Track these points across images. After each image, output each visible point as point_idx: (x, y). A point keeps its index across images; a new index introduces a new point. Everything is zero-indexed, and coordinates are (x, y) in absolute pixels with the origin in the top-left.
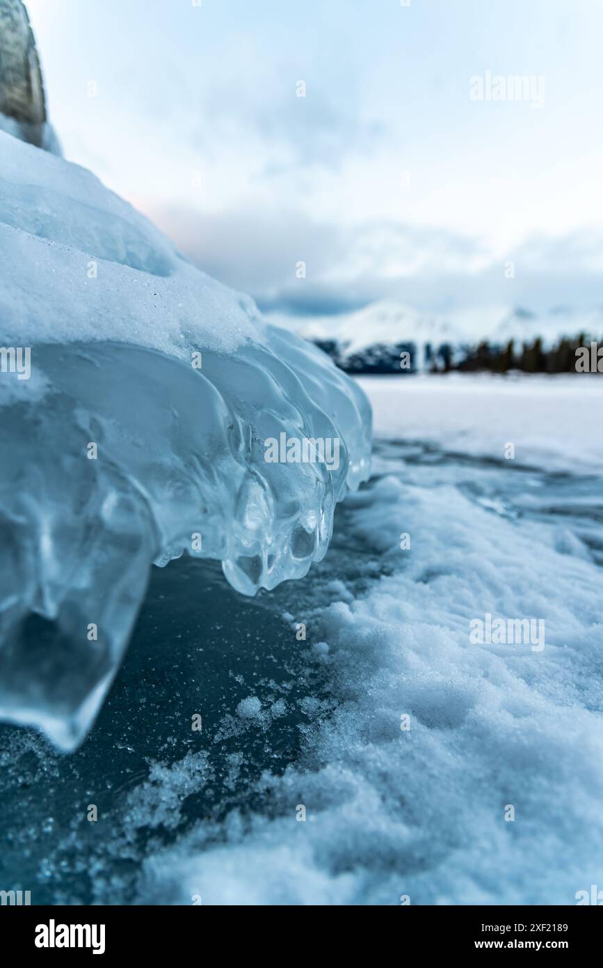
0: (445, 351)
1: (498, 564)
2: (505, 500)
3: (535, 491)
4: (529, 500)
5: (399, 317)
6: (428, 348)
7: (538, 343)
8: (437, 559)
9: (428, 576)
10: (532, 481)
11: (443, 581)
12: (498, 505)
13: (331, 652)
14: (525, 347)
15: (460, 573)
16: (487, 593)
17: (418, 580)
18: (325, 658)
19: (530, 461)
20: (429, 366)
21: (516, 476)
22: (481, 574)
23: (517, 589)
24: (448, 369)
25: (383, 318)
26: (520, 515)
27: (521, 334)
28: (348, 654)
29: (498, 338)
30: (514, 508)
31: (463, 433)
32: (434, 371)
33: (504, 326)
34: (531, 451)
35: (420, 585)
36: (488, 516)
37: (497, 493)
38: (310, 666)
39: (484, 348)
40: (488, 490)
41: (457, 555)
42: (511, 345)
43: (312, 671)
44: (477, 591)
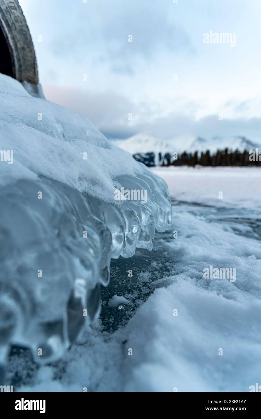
0: (168, 156)
1: (208, 233)
2: (205, 217)
3: (214, 214)
4: (212, 216)
5: (147, 141)
6: (160, 155)
7: (208, 152)
8: (190, 232)
9: (188, 237)
10: (213, 210)
11: (193, 238)
12: (202, 218)
13: (168, 254)
14: (202, 154)
15: (197, 236)
16: (206, 240)
17: (186, 238)
18: (167, 256)
19: (210, 203)
20: (161, 163)
21: (207, 209)
22: (204, 236)
23: (214, 239)
24: (169, 164)
25: (140, 141)
26: (210, 221)
27: (201, 149)
28: (173, 254)
29: (191, 151)
30: (208, 219)
31: (183, 193)
32: (163, 165)
33: (193, 145)
34: (210, 200)
35: (187, 239)
36: (201, 221)
37: (201, 215)
38: (164, 258)
39: (185, 154)
40: (198, 214)
41: (195, 231)
42: (196, 153)
43: (165, 259)
44: (203, 240)
